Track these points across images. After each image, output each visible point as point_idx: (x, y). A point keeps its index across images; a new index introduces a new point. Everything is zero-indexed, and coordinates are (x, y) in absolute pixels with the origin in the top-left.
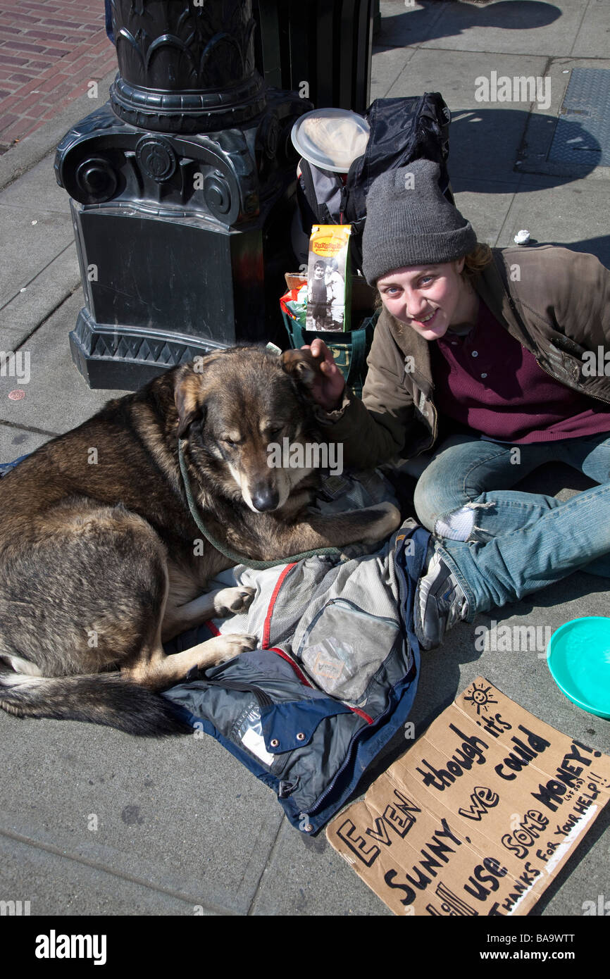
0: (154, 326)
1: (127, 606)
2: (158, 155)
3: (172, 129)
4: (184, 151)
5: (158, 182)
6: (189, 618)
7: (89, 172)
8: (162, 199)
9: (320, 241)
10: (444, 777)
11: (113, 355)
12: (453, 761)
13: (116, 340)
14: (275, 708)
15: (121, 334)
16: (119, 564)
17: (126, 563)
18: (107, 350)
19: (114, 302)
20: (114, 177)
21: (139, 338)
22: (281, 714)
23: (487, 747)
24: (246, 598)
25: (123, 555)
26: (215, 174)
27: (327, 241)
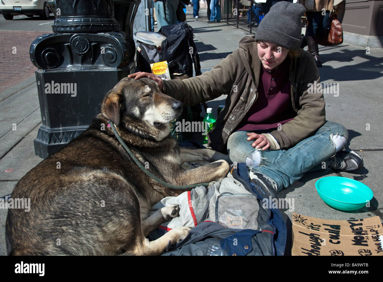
0: (80, 125)
1: (124, 214)
2: (81, 42)
3: (87, 31)
4: (93, 39)
5: (80, 55)
6: (152, 224)
7: (47, 55)
8: (82, 64)
9: (156, 69)
10: (315, 252)
11: (61, 142)
12: (312, 245)
13: (61, 135)
14: (226, 240)
15: (64, 131)
16: (113, 193)
17: (117, 193)
18: (57, 140)
19: (60, 115)
20: (59, 57)
21: (73, 131)
22: (230, 241)
23: (319, 236)
24: (177, 208)
25: (114, 189)
26: (109, 46)
27: (159, 68)
